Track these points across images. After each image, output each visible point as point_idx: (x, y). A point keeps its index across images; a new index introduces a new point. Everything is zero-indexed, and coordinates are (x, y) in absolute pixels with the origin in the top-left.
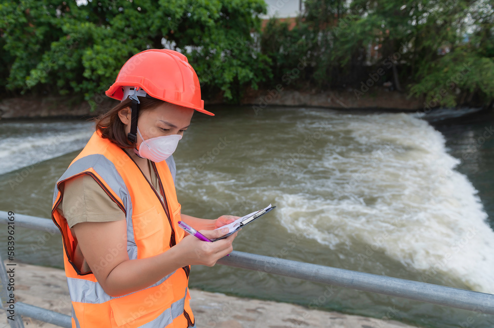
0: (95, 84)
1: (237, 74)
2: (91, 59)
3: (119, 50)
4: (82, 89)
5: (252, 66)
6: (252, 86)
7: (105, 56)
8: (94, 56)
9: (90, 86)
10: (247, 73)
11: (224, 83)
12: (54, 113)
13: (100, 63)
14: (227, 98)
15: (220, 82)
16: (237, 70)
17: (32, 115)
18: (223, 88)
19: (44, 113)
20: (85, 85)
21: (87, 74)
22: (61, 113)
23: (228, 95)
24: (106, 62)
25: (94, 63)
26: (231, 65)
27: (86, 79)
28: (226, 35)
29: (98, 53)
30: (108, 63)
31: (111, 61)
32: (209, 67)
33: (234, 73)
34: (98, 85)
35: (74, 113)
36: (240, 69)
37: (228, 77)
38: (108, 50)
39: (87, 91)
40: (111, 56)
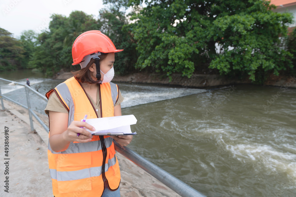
0: (173, 67)
1: (262, 64)
2: (173, 55)
3: (188, 49)
4: (166, 69)
5: (275, 59)
6: (274, 73)
7: (180, 53)
8: (174, 53)
9: (170, 68)
10: (270, 64)
11: (250, 70)
12: (153, 82)
13: (177, 57)
14: (251, 80)
15: (248, 69)
16: (262, 62)
17: (144, 82)
18: (249, 74)
19: (149, 81)
20: (168, 68)
21: (169, 63)
22: (157, 82)
23: (253, 78)
24: (180, 56)
25: (174, 57)
26: (258, 59)
27: (169, 65)
28: (257, 39)
29: (176, 52)
30: (181, 56)
31: (183, 55)
32: (242, 59)
33: (260, 64)
34: (174, 68)
35: (162, 82)
36: (264, 61)
37: (254, 66)
38: (182, 50)
39: (169, 71)
40: (183, 53)
